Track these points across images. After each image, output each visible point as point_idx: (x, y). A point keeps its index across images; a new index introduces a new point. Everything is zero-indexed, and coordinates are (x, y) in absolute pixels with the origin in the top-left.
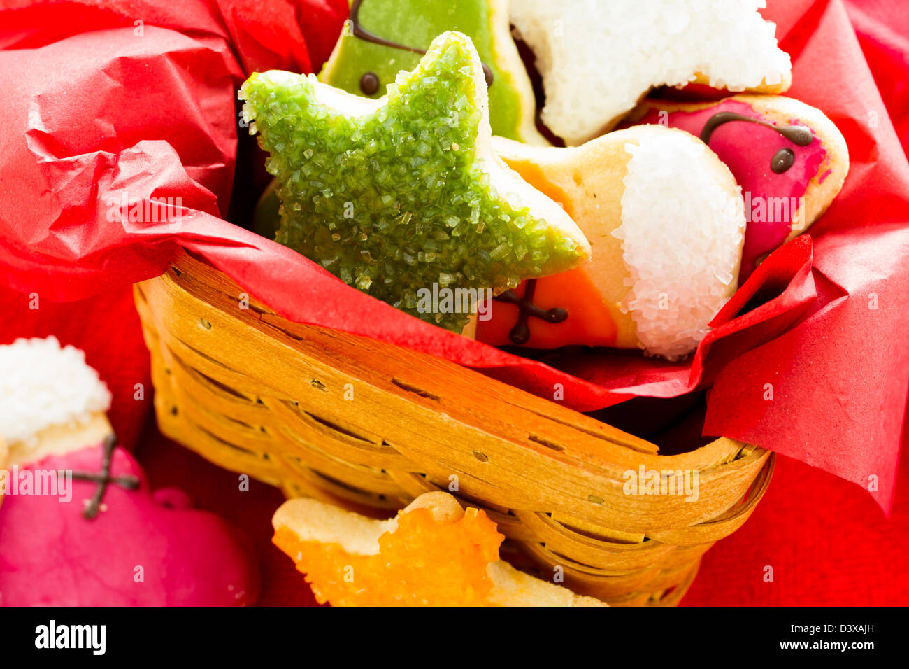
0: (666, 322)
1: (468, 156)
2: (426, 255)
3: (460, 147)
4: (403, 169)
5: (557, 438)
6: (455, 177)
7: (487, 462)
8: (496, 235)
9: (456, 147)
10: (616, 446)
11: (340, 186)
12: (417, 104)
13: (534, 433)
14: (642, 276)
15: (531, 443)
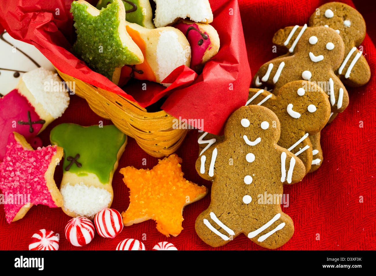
1: (115, 32)
3: (113, 29)
4: (100, 32)
5: (122, 103)
6: (112, 36)
8: (119, 53)
9: (112, 29)
10: (136, 108)
12: (104, 17)
13: (117, 101)
15: (116, 103)
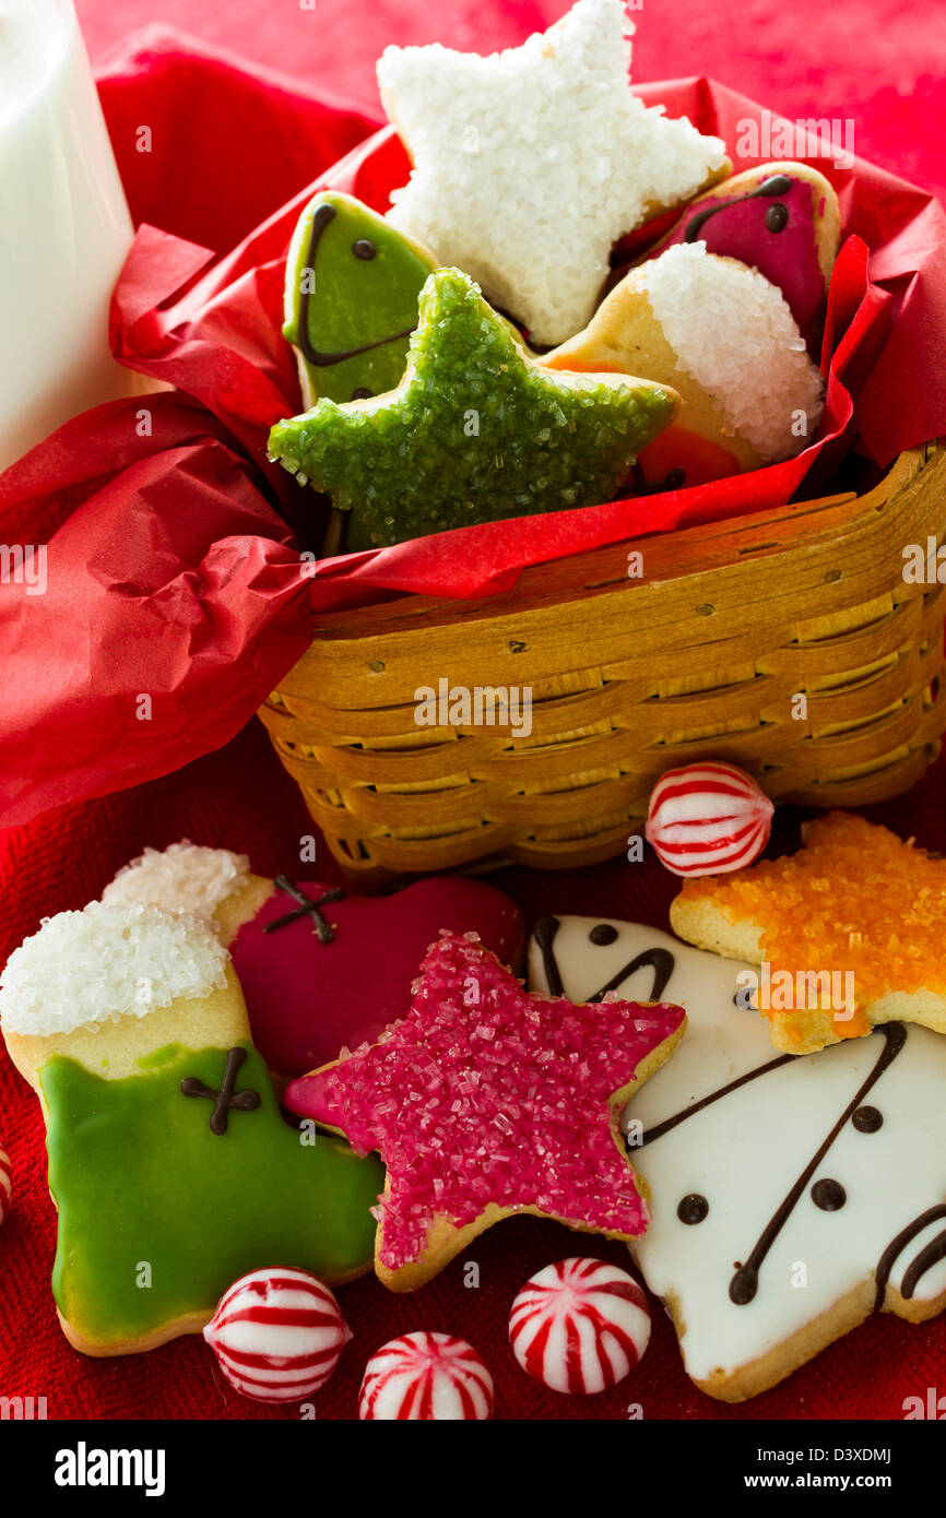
0: (774, 418)
1: (520, 370)
2: (538, 483)
3: (509, 365)
5: (764, 539)
6: (520, 396)
7: (715, 614)
8: (590, 425)
9: (505, 367)
10: (820, 513)
11: (419, 473)
12: (446, 352)
13: (741, 548)
14: (728, 390)
15: (744, 555)
